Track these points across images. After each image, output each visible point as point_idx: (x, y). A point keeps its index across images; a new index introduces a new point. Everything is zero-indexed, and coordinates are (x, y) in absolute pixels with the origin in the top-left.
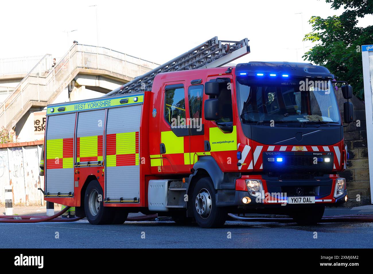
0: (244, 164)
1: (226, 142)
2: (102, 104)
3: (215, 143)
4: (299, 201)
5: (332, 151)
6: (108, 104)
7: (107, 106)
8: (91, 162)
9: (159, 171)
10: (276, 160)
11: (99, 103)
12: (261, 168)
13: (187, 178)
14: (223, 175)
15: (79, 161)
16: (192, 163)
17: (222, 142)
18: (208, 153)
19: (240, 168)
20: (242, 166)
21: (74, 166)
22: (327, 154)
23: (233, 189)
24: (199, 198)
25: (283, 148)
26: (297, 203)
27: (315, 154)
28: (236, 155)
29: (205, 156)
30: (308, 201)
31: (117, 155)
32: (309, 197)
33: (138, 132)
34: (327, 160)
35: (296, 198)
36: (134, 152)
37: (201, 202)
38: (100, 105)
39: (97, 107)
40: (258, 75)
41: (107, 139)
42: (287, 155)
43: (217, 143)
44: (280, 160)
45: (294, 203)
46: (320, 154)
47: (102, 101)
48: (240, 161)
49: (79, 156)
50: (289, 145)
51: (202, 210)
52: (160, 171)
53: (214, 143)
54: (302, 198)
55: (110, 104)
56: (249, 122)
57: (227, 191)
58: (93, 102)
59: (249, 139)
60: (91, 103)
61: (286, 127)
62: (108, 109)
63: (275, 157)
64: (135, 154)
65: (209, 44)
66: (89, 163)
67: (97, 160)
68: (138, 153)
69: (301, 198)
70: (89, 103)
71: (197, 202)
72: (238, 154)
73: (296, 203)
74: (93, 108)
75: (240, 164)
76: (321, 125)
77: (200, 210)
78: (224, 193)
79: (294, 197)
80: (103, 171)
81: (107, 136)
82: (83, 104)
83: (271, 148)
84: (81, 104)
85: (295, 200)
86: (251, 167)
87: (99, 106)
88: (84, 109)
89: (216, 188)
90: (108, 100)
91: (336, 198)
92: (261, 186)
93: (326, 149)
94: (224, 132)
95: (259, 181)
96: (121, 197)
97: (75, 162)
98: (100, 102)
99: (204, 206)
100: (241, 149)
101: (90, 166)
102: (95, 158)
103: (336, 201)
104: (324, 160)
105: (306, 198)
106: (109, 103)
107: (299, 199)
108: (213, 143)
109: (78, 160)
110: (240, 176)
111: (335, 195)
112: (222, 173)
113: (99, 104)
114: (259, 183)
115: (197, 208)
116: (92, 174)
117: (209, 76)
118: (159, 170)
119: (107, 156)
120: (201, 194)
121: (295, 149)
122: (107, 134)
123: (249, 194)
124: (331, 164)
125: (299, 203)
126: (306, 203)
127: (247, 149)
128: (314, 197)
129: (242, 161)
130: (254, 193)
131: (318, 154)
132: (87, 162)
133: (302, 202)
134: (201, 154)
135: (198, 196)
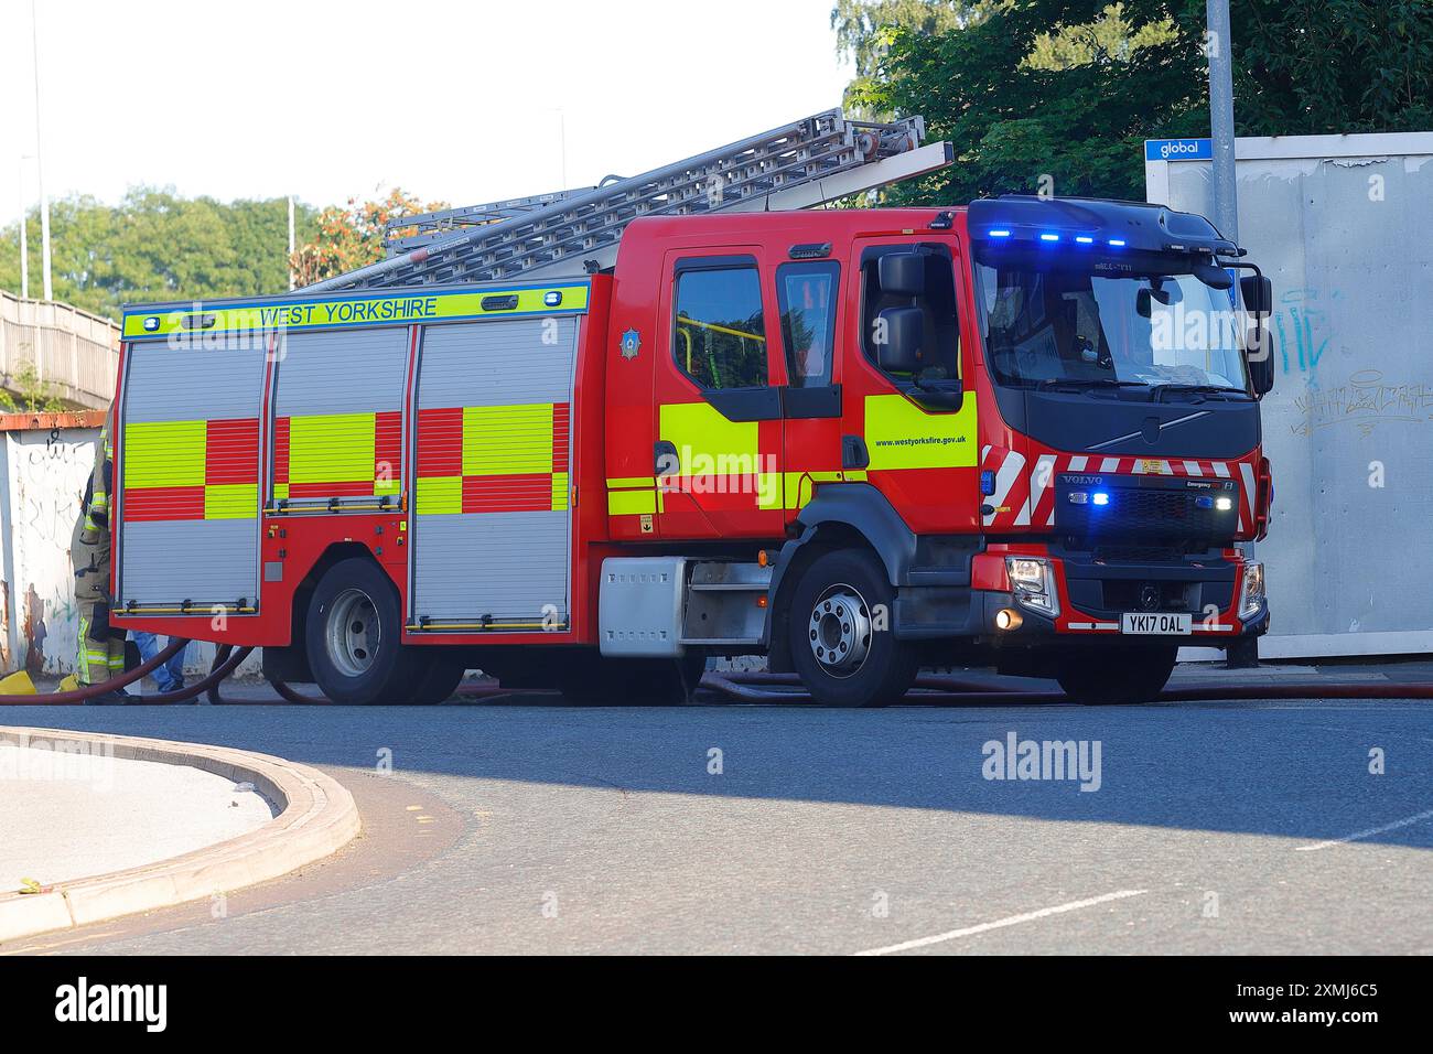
0: (1004, 509)
1: (931, 440)
2: (392, 308)
3: (890, 443)
4: (1150, 629)
5: (1237, 477)
6: (423, 309)
7: (416, 315)
8: (341, 499)
9: (643, 531)
10: (1090, 499)
11: (380, 305)
12: (1051, 522)
13: (774, 552)
14: (913, 540)
15: (286, 496)
16: (791, 505)
17: (917, 442)
18: (860, 475)
19: (988, 521)
20: (995, 514)
21: (263, 514)
22: (1222, 486)
23: (964, 586)
24: (823, 613)
25: (1110, 465)
26: (1145, 632)
27: (1192, 484)
28: (976, 480)
29: (844, 482)
30: (1173, 628)
31: (464, 478)
32: (1175, 616)
33: (568, 405)
34: (1224, 504)
35: (1142, 615)
36: (544, 465)
37: (833, 626)
38: (387, 313)
39: (372, 318)
40: (1045, 237)
41: (420, 425)
42: (1120, 484)
43: (897, 443)
44: (1101, 499)
45: (1136, 632)
46: (1205, 485)
47: (393, 301)
48: (988, 501)
49: (285, 479)
50: (1127, 455)
51: (837, 650)
52: (651, 530)
53: (884, 443)
54: (1159, 616)
55: (430, 310)
56: (1016, 382)
57: (931, 591)
58: (352, 304)
59: (1013, 429)
60: (340, 304)
61: (1113, 398)
62: (424, 327)
63: (1091, 489)
64: (549, 476)
65: (807, 131)
66: (334, 503)
67: (372, 493)
68: (566, 470)
69: (1155, 618)
70: (331, 306)
71: (814, 625)
72: (986, 478)
73: (1142, 632)
74: (351, 320)
75: (990, 510)
76: (1204, 396)
77: (827, 652)
78: (916, 597)
79: (1138, 615)
80: (403, 529)
81: (419, 413)
82: (302, 306)
83: (1078, 463)
84: (292, 307)
85: (1140, 624)
86: (1023, 519)
87: (379, 315)
88: (306, 324)
89: (895, 583)
90: (424, 299)
91: (1244, 622)
92: (1050, 577)
93: (1221, 469)
94: (924, 411)
95: (1043, 560)
96: (486, 612)
97: (268, 499)
98: (383, 301)
99: (845, 638)
100: (992, 464)
101: (336, 511)
102: (366, 488)
103: (1244, 629)
104: (1214, 504)
105: (1169, 616)
106: (427, 307)
107: (1151, 621)
108: (878, 444)
109: (282, 491)
110: (982, 545)
111: (1242, 614)
112: (912, 538)
113: (379, 310)
114: (1045, 567)
115: (816, 644)
116: (346, 539)
117: (859, 236)
118: (643, 525)
119: (419, 480)
120: (835, 601)
121: (1141, 467)
122: (421, 407)
123: (1016, 601)
124: (1231, 516)
125: (1149, 632)
126: (1167, 632)
127: (1013, 463)
128: (1189, 617)
129: (996, 501)
130: (1028, 598)
131: (1200, 485)
132: (328, 499)
133: (1157, 630)
134: (831, 476)
135: (820, 609)
